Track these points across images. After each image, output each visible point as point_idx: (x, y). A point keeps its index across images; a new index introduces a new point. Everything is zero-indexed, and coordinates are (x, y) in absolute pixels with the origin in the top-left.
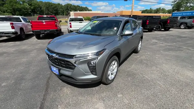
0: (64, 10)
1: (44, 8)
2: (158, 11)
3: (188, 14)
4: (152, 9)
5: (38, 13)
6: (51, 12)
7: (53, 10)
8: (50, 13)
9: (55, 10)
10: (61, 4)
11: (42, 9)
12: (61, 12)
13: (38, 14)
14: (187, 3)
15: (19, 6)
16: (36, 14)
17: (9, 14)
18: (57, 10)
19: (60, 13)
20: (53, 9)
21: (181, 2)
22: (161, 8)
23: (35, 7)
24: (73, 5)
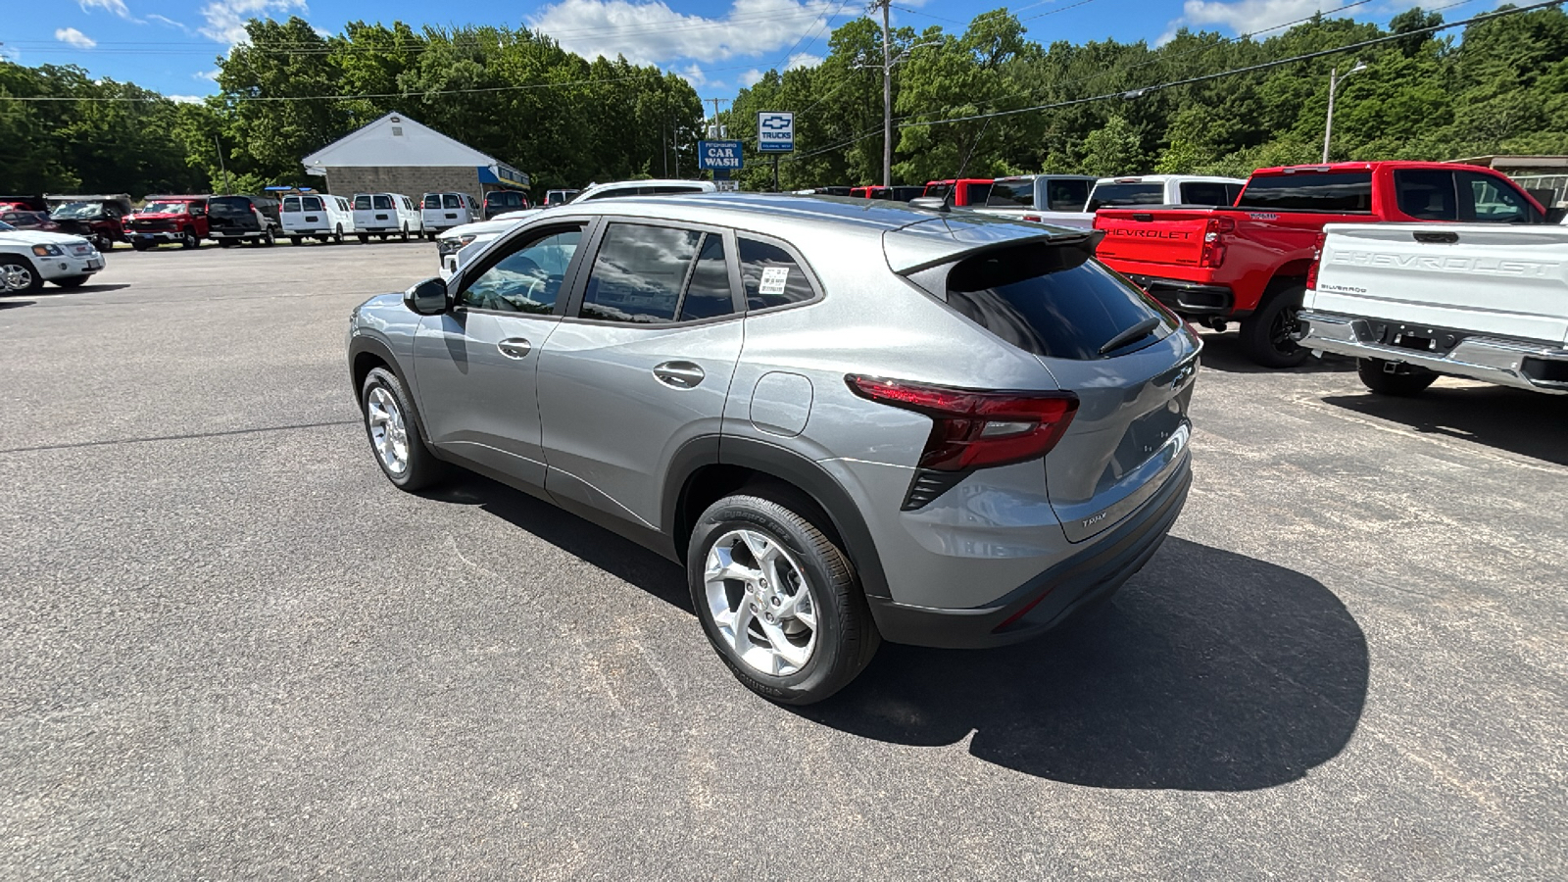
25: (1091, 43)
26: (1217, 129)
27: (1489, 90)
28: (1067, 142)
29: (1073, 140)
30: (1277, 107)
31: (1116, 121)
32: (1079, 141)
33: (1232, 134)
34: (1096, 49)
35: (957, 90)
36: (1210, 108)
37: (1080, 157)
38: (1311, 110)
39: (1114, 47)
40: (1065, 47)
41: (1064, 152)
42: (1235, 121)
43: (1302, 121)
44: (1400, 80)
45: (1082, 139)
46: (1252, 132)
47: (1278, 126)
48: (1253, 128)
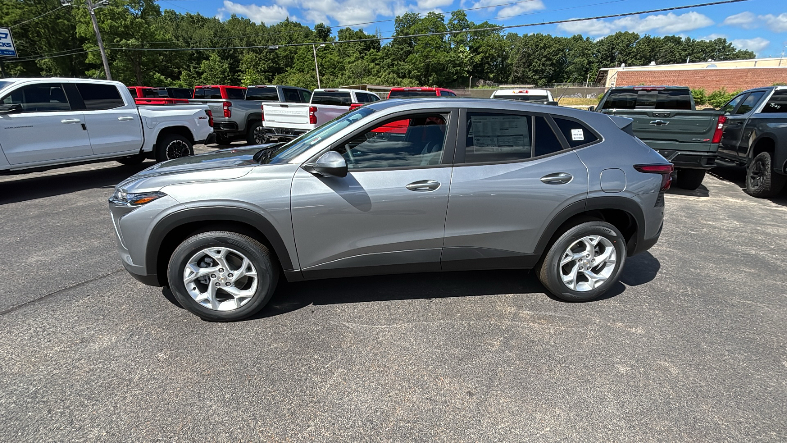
0: (590, 63)
1: (514, 59)
5: (491, 76)
6: (536, 72)
7: (548, 62)
8: (530, 74)
9: (552, 64)
10: (588, 39)
11: (509, 61)
12: (578, 70)
13: (489, 79)
15: (443, 57)
16: (482, 81)
17: (411, 82)
18: (561, 64)
19: (571, 72)
20: (549, 59)
23: (487, 58)
24: (642, 36)
25: (188, 13)
26: (263, 66)
27: (353, 59)
28: (190, 66)
29: (193, 65)
30: (284, 57)
31: (214, 56)
32: (196, 65)
33: (269, 68)
34: (192, 17)
35: (123, 29)
36: (258, 55)
37: (199, 74)
38: (298, 60)
39: (201, 18)
40: (173, 13)
41: (190, 71)
42: (269, 62)
43: (296, 65)
44: (325, 52)
45: (198, 64)
46: (277, 67)
47: (287, 66)
48: (277, 66)
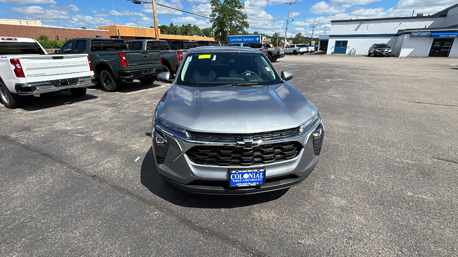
2: (187, 30)
3: (250, 39)
4: (175, 25)
14: (231, 20)
21: (223, 18)
22: (192, 26)
